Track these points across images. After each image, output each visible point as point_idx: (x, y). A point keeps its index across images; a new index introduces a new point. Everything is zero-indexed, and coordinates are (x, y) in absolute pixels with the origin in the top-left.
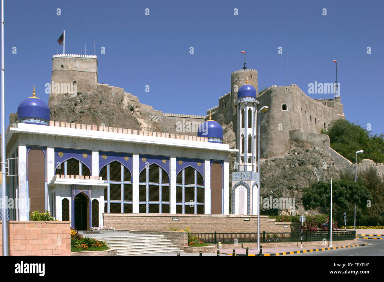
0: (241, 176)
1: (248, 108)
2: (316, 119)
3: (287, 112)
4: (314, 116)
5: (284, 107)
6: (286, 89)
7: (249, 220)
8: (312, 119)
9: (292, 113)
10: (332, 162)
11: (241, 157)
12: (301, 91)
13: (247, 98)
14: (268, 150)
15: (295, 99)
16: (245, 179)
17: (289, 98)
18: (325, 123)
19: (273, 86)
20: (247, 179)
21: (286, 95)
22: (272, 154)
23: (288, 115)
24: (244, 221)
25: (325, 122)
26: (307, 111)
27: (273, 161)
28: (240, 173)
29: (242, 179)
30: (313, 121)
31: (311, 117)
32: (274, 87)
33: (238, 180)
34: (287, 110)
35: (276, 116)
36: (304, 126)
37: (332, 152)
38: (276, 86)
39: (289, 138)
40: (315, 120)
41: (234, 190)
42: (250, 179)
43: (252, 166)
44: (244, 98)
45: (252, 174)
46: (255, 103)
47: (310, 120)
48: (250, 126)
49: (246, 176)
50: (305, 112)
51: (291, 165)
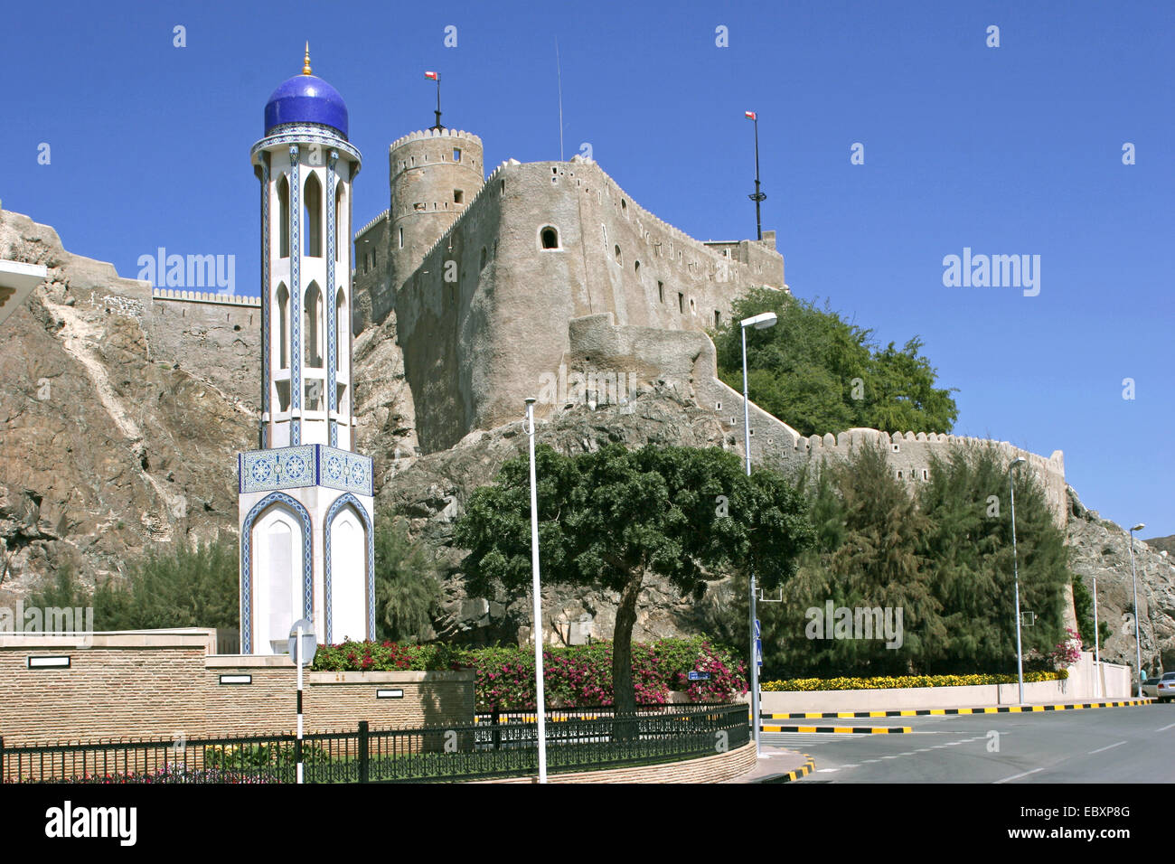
0: (278, 469)
1: (304, 171)
2: (681, 295)
3: (557, 253)
4: (674, 284)
5: (549, 239)
6: (555, 171)
8: (666, 292)
9: (578, 258)
10: (727, 435)
11: (277, 383)
12: (616, 186)
13: (301, 130)
14: (493, 397)
15: (586, 211)
16: (292, 482)
17: (567, 204)
18: (717, 313)
19: (505, 164)
20: (300, 481)
21: (553, 195)
22: (506, 410)
23: (562, 268)
25: (719, 310)
26: (646, 263)
27: (508, 435)
28: (274, 454)
29: (283, 483)
30: (671, 300)
31: (660, 284)
32: (510, 165)
33: (265, 485)
34: (561, 248)
35: (519, 269)
36: (628, 311)
37: (726, 397)
38: (515, 162)
39: (567, 350)
40: (677, 298)
41: (251, 532)
42: (315, 478)
43: (326, 421)
44: (287, 132)
45: (324, 460)
46: (338, 150)
47: (656, 294)
48: (314, 250)
49: (295, 467)
50: (637, 264)
51: (572, 449)
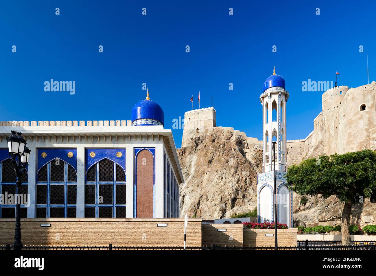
0: (266, 177)
7: (166, 225)
11: (266, 156)
20: (271, 180)
24: (158, 226)
28: (265, 174)
29: (267, 181)
33: (263, 182)
41: (260, 194)
43: (278, 164)
45: (277, 174)
49: (269, 177)
